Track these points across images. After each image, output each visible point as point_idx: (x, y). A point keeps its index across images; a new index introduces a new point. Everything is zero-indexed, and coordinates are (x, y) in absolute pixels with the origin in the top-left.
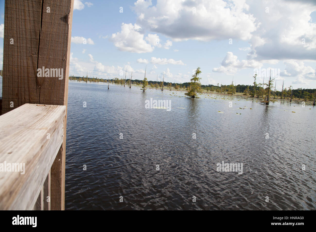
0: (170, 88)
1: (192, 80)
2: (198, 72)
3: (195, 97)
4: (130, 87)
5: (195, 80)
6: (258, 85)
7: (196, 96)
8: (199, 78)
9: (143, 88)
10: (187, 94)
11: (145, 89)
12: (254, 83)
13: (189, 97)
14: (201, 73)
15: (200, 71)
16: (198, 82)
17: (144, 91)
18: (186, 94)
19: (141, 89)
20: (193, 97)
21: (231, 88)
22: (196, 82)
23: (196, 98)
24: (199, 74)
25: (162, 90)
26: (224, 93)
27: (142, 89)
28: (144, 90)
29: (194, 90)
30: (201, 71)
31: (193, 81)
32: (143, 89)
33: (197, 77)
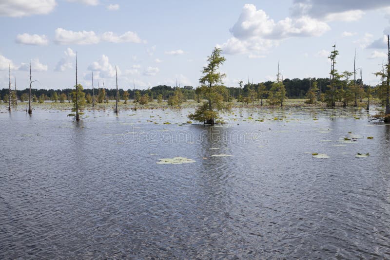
0: (125, 103)
1: (202, 81)
2: (216, 60)
3: (215, 122)
4: (30, 112)
5: (210, 81)
6: (342, 76)
7: (217, 120)
8: (221, 74)
9: (73, 110)
10: (196, 116)
11: (81, 114)
12: (332, 73)
13: (198, 123)
14: (224, 63)
15: (221, 58)
16: (219, 84)
17: (78, 119)
18: (191, 117)
19: (70, 115)
20: (211, 122)
21: (277, 90)
22: (213, 85)
23: (217, 123)
24: (220, 65)
25: (116, 112)
26: (260, 103)
27: (73, 113)
28: (77, 116)
29: (210, 105)
30: (225, 58)
31: (207, 83)
32: (75, 113)
33: (215, 73)
